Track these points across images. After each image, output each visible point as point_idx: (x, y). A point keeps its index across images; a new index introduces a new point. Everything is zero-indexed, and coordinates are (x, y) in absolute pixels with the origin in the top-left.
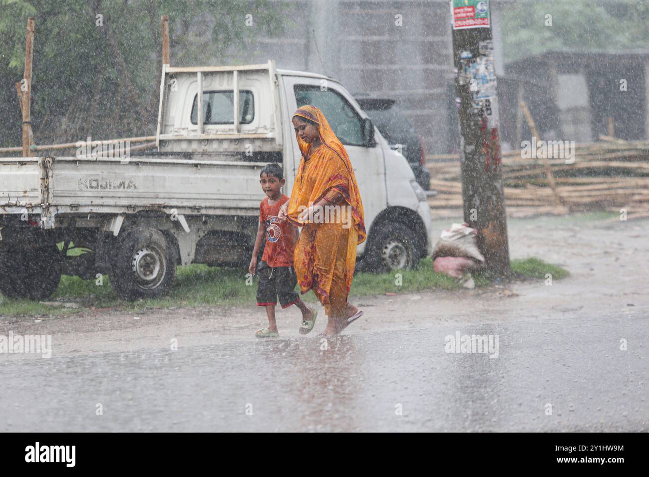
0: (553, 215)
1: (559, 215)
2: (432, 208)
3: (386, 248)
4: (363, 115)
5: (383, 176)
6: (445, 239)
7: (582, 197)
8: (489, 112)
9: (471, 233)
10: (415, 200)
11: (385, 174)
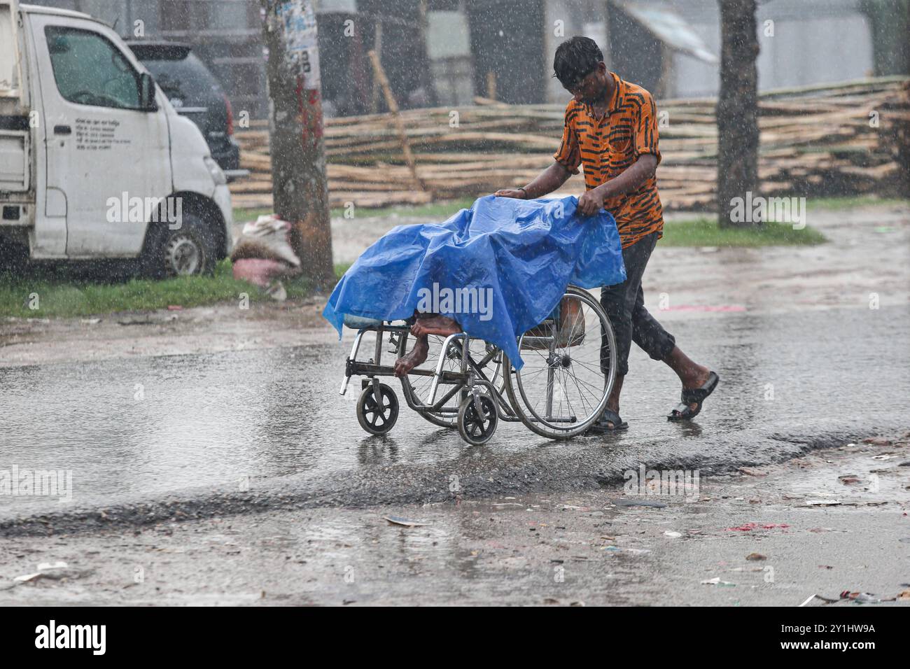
0: (410, 203)
1: (417, 204)
2: (233, 192)
3: (172, 246)
4: (140, 68)
5: (168, 151)
6: (249, 235)
7: (451, 179)
8: (306, 67)
9: (282, 228)
10: (211, 184)
11: (170, 148)
